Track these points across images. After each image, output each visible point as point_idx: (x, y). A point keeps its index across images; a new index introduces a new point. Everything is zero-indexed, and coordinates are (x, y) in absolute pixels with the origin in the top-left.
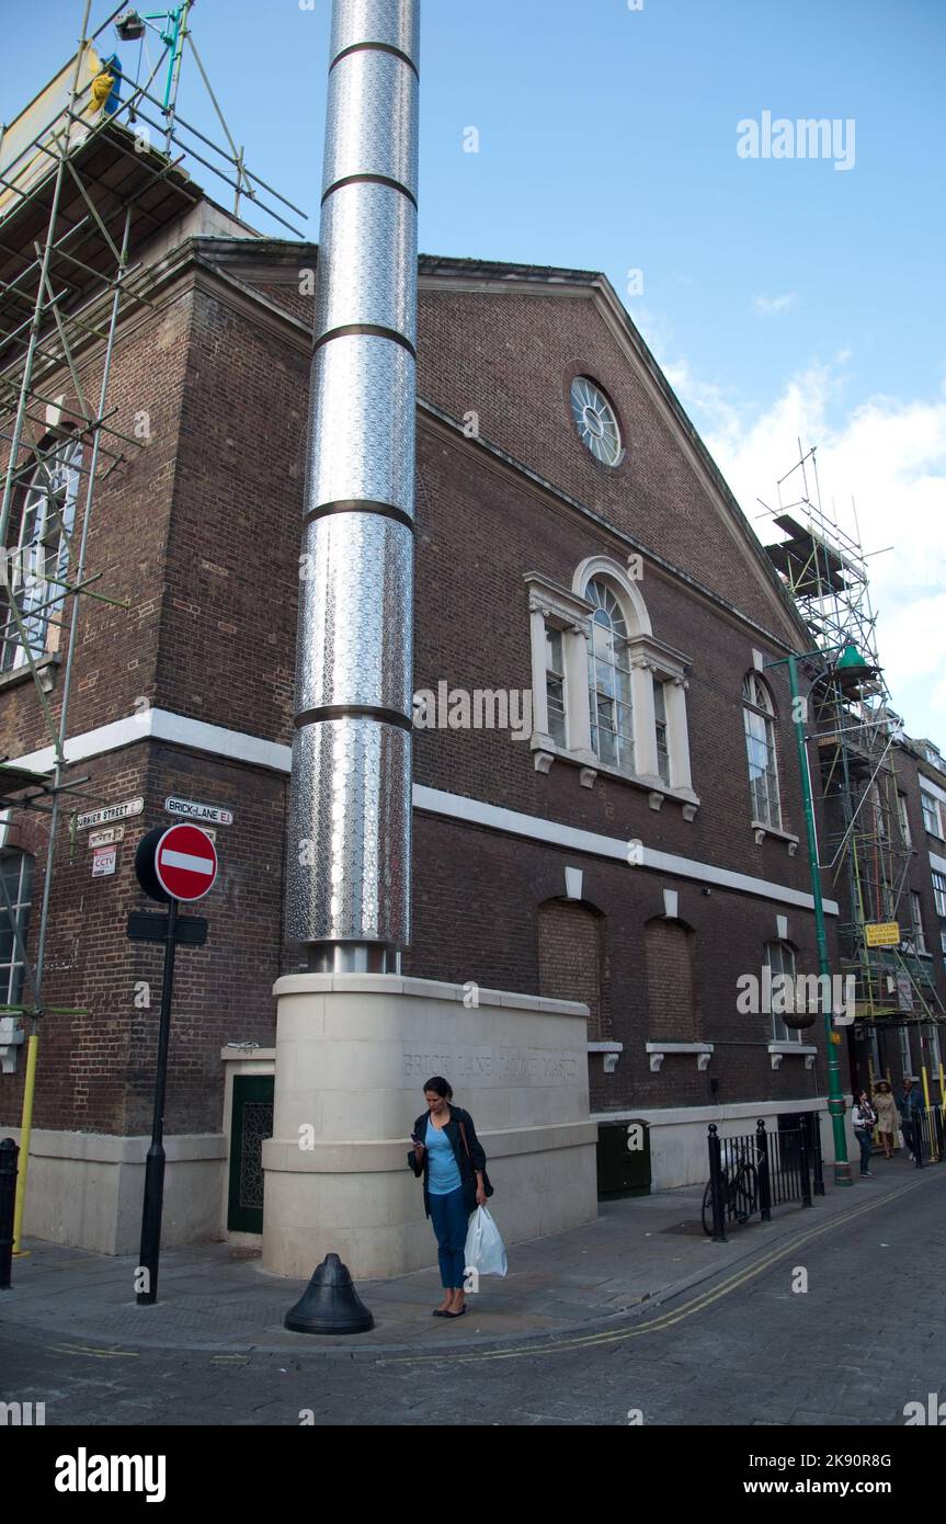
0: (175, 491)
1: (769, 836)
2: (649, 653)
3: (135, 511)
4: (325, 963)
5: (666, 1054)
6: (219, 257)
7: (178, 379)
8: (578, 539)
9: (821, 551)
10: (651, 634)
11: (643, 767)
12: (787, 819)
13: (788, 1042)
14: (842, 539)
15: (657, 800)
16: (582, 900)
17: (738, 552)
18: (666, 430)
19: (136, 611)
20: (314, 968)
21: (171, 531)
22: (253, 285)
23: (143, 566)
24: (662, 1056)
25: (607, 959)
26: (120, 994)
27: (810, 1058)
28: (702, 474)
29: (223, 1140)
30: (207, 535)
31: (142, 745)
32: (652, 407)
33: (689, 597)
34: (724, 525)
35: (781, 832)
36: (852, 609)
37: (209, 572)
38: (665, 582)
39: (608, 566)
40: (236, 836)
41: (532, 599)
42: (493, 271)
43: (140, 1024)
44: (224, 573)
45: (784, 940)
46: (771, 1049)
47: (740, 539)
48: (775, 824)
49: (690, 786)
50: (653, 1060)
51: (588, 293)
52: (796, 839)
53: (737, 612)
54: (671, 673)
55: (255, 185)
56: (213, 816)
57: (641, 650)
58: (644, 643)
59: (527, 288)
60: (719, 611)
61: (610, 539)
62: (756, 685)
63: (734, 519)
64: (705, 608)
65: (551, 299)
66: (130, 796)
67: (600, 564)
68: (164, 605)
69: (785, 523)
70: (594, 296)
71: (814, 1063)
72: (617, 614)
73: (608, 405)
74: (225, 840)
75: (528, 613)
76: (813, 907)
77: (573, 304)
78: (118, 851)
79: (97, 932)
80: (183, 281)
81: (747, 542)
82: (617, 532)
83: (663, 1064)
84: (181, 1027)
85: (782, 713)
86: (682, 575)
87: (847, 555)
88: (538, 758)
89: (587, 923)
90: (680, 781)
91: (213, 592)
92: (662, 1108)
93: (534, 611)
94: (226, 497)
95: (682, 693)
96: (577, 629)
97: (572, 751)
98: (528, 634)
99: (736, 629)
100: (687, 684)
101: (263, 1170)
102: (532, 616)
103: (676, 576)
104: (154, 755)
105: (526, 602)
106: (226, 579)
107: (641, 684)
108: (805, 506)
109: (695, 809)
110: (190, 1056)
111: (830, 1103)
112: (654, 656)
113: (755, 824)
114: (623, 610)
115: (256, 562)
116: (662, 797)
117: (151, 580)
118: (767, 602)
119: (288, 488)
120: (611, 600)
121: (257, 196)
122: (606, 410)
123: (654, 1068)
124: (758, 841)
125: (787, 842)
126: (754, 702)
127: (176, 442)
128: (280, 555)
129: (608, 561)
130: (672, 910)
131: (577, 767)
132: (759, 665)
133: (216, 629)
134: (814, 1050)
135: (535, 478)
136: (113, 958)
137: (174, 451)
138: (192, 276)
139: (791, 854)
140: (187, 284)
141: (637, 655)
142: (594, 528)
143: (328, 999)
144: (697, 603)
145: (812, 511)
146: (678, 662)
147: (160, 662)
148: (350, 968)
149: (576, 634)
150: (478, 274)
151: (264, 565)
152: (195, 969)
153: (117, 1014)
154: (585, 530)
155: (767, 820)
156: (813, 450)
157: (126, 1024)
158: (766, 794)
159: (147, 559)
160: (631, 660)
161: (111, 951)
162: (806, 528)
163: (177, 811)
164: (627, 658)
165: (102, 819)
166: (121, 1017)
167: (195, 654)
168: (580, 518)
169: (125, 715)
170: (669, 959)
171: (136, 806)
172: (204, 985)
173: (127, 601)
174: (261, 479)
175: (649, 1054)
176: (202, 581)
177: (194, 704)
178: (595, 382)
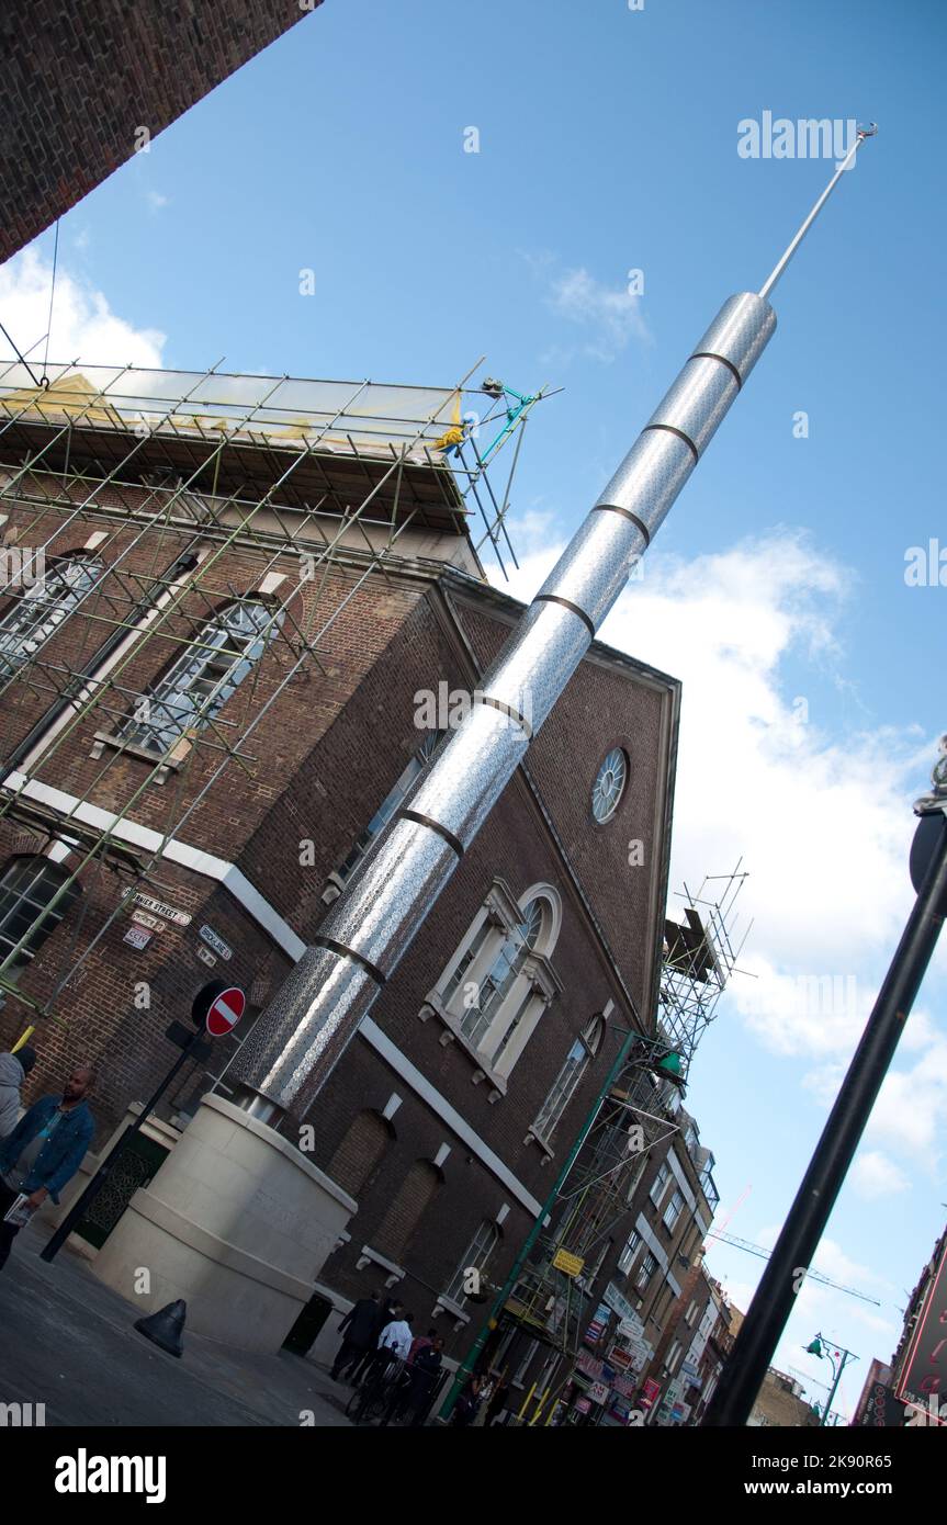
0: (331, 728)
1: (536, 1142)
2: (539, 970)
3: (294, 713)
4: (245, 1102)
5: (373, 1262)
6: (452, 584)
7: (376, 649)
8: (544, 866)
9: (704, 950)
10: (549, 957)
11: (484, 1048)
12: (555, 1136)
13: (453, 1301)
14: (726, 946)
15: (479, 1077)
16: (390, 1122)
17: (645, 922)
18: (652, 811)
19: (257, 786)
20: (235, 1099)
21: (312, 753)
22: (458, 606)
23: (280, 760)
24: (369, 1261)
25: (379, 1171)
26: (100, 1033)
27: (462, 1323)
28: (657, 856)
29: (97, 1162)
30: (330, 764)
31: (212, 882)
32: (654, 788)
33: (591, 941)
34: (648, 898)
35: (545, 1143)
36: (699, 1003)
37: (316, 789)
38: (581, 922)
39: (552, 895)
40: (225, 969)
41: (489, 896)
42: (610, 655)
43: (102, 1061)
44: (325, 795)
45: (497, 1223)
46: (440, 1300)
47: (653, 914)
48: (544, 1135)
49: (506, 1077)
50: (362, 1260)
51: (662, 689)
52: (553, 1155)
53: (616, 968)
54: (545, 991)
55: (502, 535)
56: (221, 950)
57: (535, 965)
58: (541, 962)
59: (625, 672)
60: (606, 961)
61: (566, 876)
62: (596, 1026)
63: (658, 896)
64: (597, 953)
65: (635, 684)
66: (183, 909)
67: (548, 892)
68: (279, 799)
69: (692, 915)
70: (664, 694)
71: (462, 1329)
72: (536, 930)
73: (624, 776)
74: (217, 969)
75: (481, 904)
76: (537, 1216)
77: (648, 693)
78: (152, 938)
79: (105, 979)
80: (419, 584)
81: (656, 919)
82: (573, 875)
83: (366, 1267)
84: (122, 1075)
85: (601, 1056)
86: (597, 925)
87: (721, 960)
88: (425, 1009)
89: (380, 1138)
90: (501, 1071)
91: (311, 804)
92: (347, 1298)
93: (485, 906)
94: (356, 744)
95: (544, 1008)
96: (504, 931)
97: (447, 1013)
98: (472, 919)
99: (608, 979)
100: (550, 1004)
101: (128, 1205)
102: (483, 908)
103: (592, 923)
104: (215, 894)
105: (485, 897)
106: (323, 798)
107: (521, 987)
108: (714, 910)
109: (500, 1097)
110: (113, 1097)
111: (460, 1369)
112: (542, 974)
113: (531, 1128)
114: (541, 928)
115: (346, 795)
116: (484, 1077)
117: (280, 775)
118: (642, 969)
119: (394, 753)
120: (539, 917)
121: (498, 544)
122: (621, 780)
123: (359, 1266)
124: (526, 1141)
125: (545, 1153)
126: (586, 1038)
127: (350, 693)
128: (362, 797)
129: (554, 891)
130: (440, 1160)
131: (444, 1027)
132: (606, 1014)
133: (297, 829)
134: (468, 1319)
135: (545, 814)
136: (108, 1005)
137: (346, 699)
138: (428, 586)
139: (542, 1164)
140: (421, 588)
141: (530, 966)
142: (560, 863)
143: (240, 1131)
144: (594, 947)
145: (718, 918)
146: (555, 986)
147: (254, 835)
148: (257, 1115)
149: (502, 934)
150: (600, 653)
151: (349, 800)
152: (151, 1042)
153: (90, 1044)
154: (554, 862)
155: (541, 1128)
156: (746, 874)
157: (94, 1057)
158: (553, 1107)
159: (285, 757)
160: (524, 967)
161: (109, 1000)
162: (704, 927)
163: (204, 936)
164: (522, 963)
165: (152, 907)
166: (92, 1048)
167: (276, 840)
168: (555, 853)
169: (209, 850)
170: (417, 1191)
171: (184, 919)
172: (149, 1055)
173: (254, 773)
174: (382, 741)
175: (362, 1254)
176: (309, 794)
177: (256, 872)
178: (626, 756)
